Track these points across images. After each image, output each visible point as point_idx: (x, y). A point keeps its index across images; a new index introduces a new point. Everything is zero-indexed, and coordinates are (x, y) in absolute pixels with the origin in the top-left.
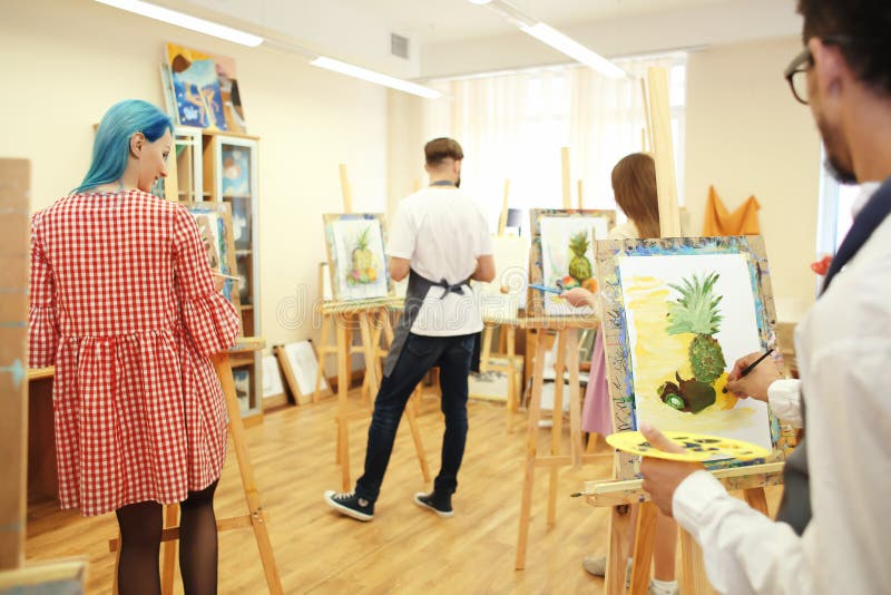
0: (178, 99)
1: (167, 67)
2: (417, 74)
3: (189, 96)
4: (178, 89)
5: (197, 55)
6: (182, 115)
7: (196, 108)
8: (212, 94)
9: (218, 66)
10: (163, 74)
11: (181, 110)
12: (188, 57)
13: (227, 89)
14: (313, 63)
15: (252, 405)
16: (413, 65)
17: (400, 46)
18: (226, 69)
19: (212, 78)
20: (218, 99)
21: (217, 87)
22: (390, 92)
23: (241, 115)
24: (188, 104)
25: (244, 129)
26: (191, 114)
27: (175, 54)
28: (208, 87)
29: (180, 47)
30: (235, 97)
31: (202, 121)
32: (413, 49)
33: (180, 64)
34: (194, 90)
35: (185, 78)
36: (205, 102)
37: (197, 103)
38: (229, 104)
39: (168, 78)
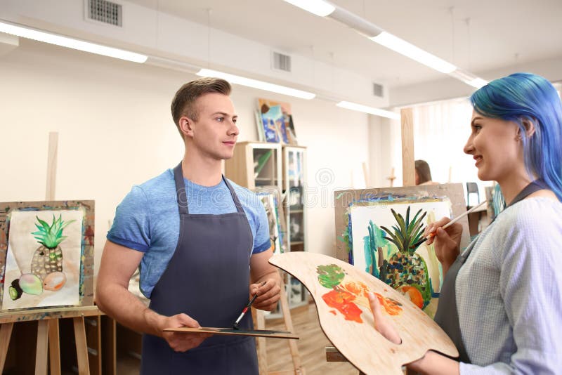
0: (265, 128)
1: (258, 111)
2: (387, 105)
3: (270, 126)
4: (265, 122)
5: (272, 103)
6: (267, 136)
7: (273, 132)
8: (281, 124)
9: (282, 109)
10: (257, 115)
11: (266, 134)
12: (268, 105)
13: (287, 120)
14: (338, 105)
15: (303, 299)
16: (386, 100)
17: (378, 90)
18: (286, 110)
19: (280, 115)
20: (284, 126)
21: (282, 120)
22: (370, 116)
23: (294, 134)
24: (269, 130)
25: (296, 142)
26: (271, 136)
27: (262, 104)
28: (278, 121)
29: (264, 100)
30: (291, 125)
31: (276, 139)
32: (386, 91)
33: (265, 109)
34: (272, 122)
35: (268, 116)
36: (277, 128)
37: (274, 129)
38: (288, 129)
39: (259, 117)
